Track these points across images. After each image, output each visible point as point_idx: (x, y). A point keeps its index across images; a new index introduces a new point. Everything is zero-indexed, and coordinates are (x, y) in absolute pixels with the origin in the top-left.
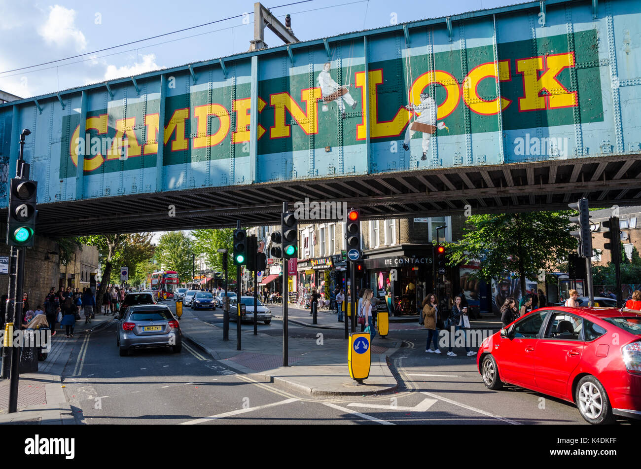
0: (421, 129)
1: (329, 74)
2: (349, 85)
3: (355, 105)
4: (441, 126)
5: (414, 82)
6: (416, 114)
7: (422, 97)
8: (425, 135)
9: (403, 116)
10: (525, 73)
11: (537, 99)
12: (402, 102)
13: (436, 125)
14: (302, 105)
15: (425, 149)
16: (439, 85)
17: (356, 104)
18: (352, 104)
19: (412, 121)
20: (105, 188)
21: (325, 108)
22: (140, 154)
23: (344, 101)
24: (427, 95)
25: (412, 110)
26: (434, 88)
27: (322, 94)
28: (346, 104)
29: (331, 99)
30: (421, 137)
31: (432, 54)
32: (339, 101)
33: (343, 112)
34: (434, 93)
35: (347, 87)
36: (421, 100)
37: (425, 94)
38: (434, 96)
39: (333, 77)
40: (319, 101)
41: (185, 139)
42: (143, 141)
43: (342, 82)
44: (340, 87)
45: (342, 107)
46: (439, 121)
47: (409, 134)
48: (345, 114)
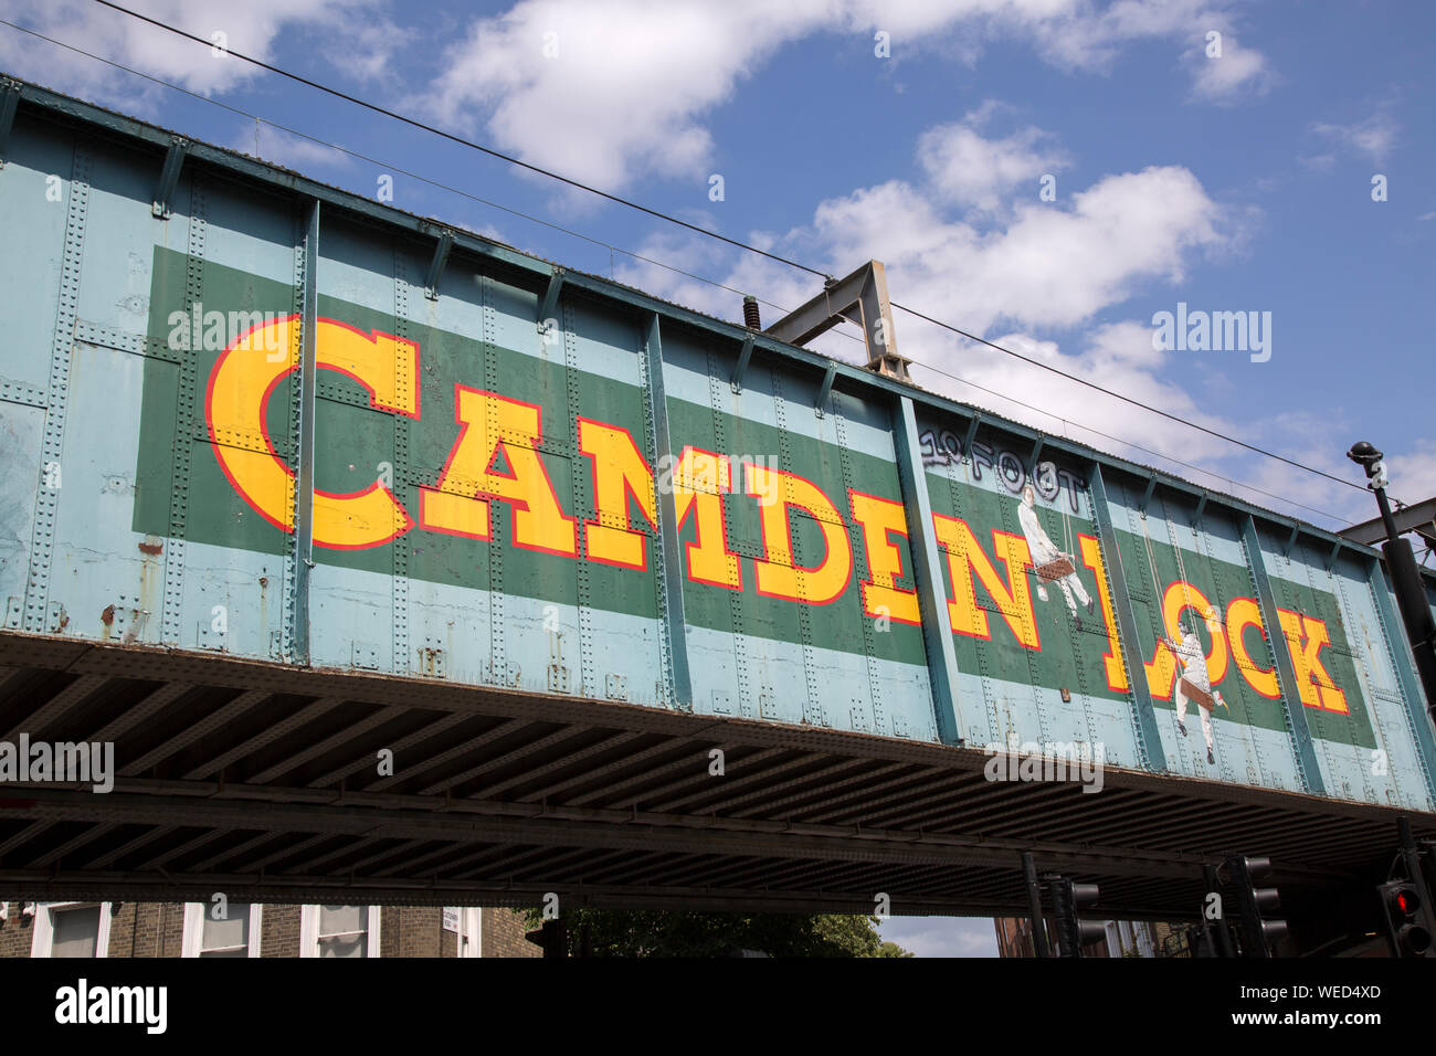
0: (1196, 697)
1: (1034, 514)
2: (1073, 556)
3: (1091, 605)
4: (1218, 699)
6: (1181, 662)
7: (1181, 628)
8: (1203, 711)
9: (1165, 660)
10: (1288, 635)
11: (1311, 688)
12: (1159, 630)
13: (1211, 693)
14: (1000, 569)
15: (1210, 740)
16: (1197, 613)
17: (1093, 604)
18: (1087, 603)
19: (1179, 675)
21: (1042, 593)
22: (568, 549)
23: (1072, 589)
24: (1187, 628)
25: (1174, 651)
27: (1031, 557)
28: (1073, 596)
30: (1197, 712)
31: (1177, 548)
32: (1063, 584)
33: (1074, 614)
35: (1071, 558)
36: (1181, 634)
37: (1185, 623)
38: (1196, 633)
39: (1042, 525)
40: (1029, 570)
41: (728, 551)
42: (580, 507)
43: (1059, 544)
44: (1060, 554)
45: (1072, 604)
46: (1214, 686)
47: (1181, 701)
48: (1078, 620)
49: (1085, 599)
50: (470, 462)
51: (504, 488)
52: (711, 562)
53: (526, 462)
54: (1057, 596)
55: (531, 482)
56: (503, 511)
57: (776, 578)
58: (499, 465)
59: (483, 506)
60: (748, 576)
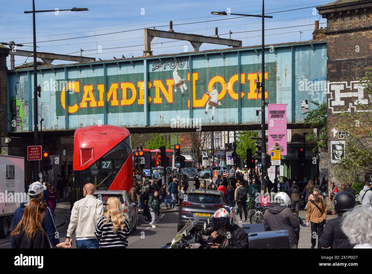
1: (177, 72)
2: (185, 79)
3: (187, 90)
4: (219, 104)
5: (210, 81)
6: (210, 97)
7: (213, 88)
8: (214, 108)
9: (205, 97)
10: (251, 81)
11: (254, 94)
12: (206, 91)
13: (218, 103)
14: (167, 88)
15: (213, 114)
16: (219, 83)
18: (186, 89)
19: (209, 100)
20: (80, 123)
21: (176, 90)
22: (96, 106)
23: (183, 87)
24: (214, 88)
25: (209, 95)
26: (217, 85)
27: (174, 83)
28: (183, 88)
29: (178, 85)
30: (212, 108)
31: (217, 67)
32: (181, 87)
33: (183, 93)
34: (217, 87)
35: (184, 80)
36: (213, 90)
37: (214, 87)
38: (217, 88)
39: (179, 74)
40: (173, 86)
41: (117, 100)
42: (97, 99)
43: (182, 78)
44: (182, 80)
45: (182, 91)
46: (219, 101)
47: (208, 106)
48: (183, 94)
49: (186, 88)
50: (85, 98)
51: (88, 99)
52: (115, 102)
53: (91, 94)
54: (179, 90)
55: (92, 98)
56: (88, 102)
57: (124, 102)
58: (88, 96)
59: (86, 103)
60: (120, 103)
